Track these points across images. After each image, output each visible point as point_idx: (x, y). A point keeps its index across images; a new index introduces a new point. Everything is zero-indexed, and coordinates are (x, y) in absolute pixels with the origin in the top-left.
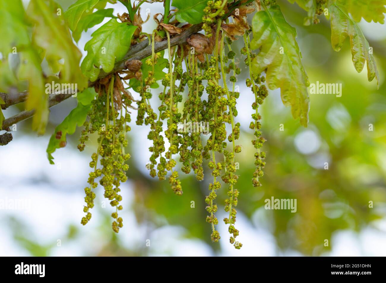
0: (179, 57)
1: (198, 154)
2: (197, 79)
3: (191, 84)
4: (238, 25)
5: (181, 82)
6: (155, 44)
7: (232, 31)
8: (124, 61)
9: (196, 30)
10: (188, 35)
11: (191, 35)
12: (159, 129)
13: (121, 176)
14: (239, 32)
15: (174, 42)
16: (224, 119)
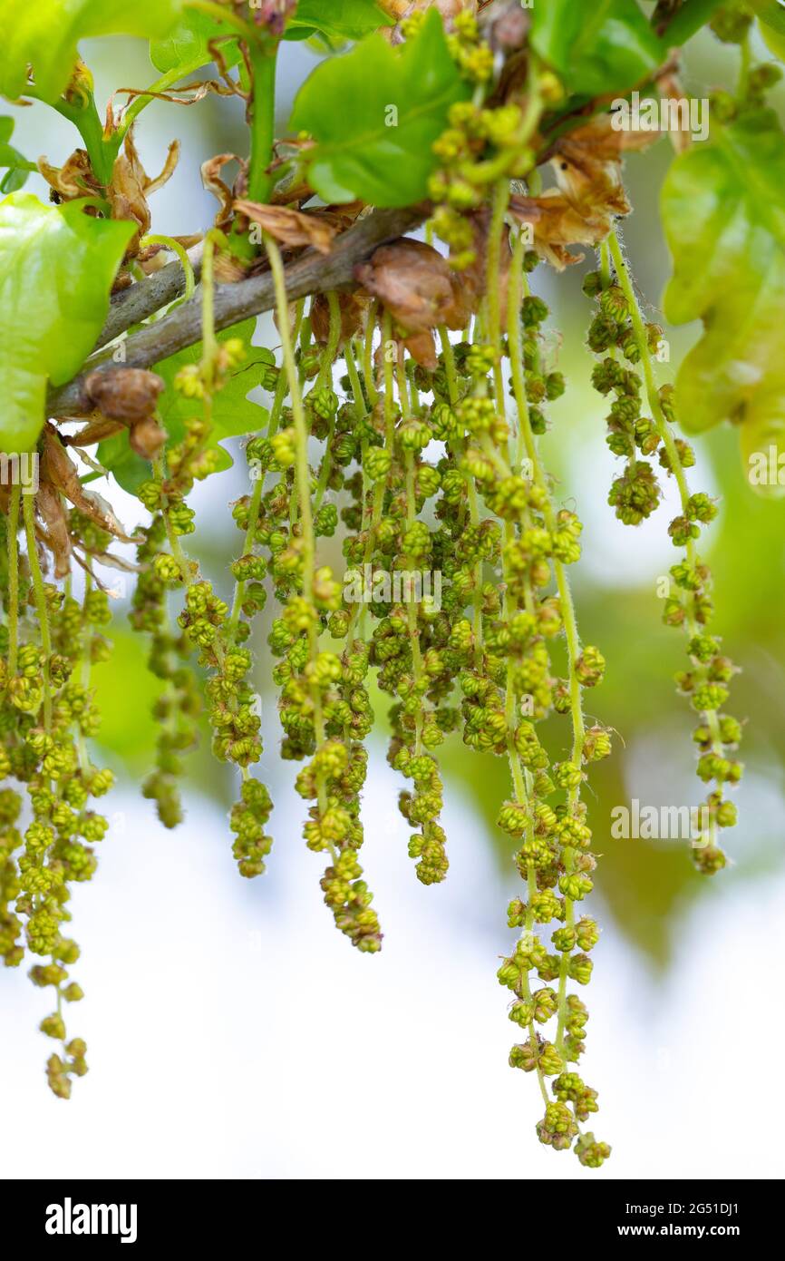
0: (322, 344)
1: (426, 772)
2: (407, 446)
3: (383, 466)
4: (583, 196)
5: (332, 450)
6: (218, 298)
7: (556, 224)
8: (79, 377)
9: (397, 226)
10: (363, 252)
11: (376, 248)
12: (239, 670)
13: (78, 866)
14: (587, 226)
15: (301, 281)
16: (542, 625)
